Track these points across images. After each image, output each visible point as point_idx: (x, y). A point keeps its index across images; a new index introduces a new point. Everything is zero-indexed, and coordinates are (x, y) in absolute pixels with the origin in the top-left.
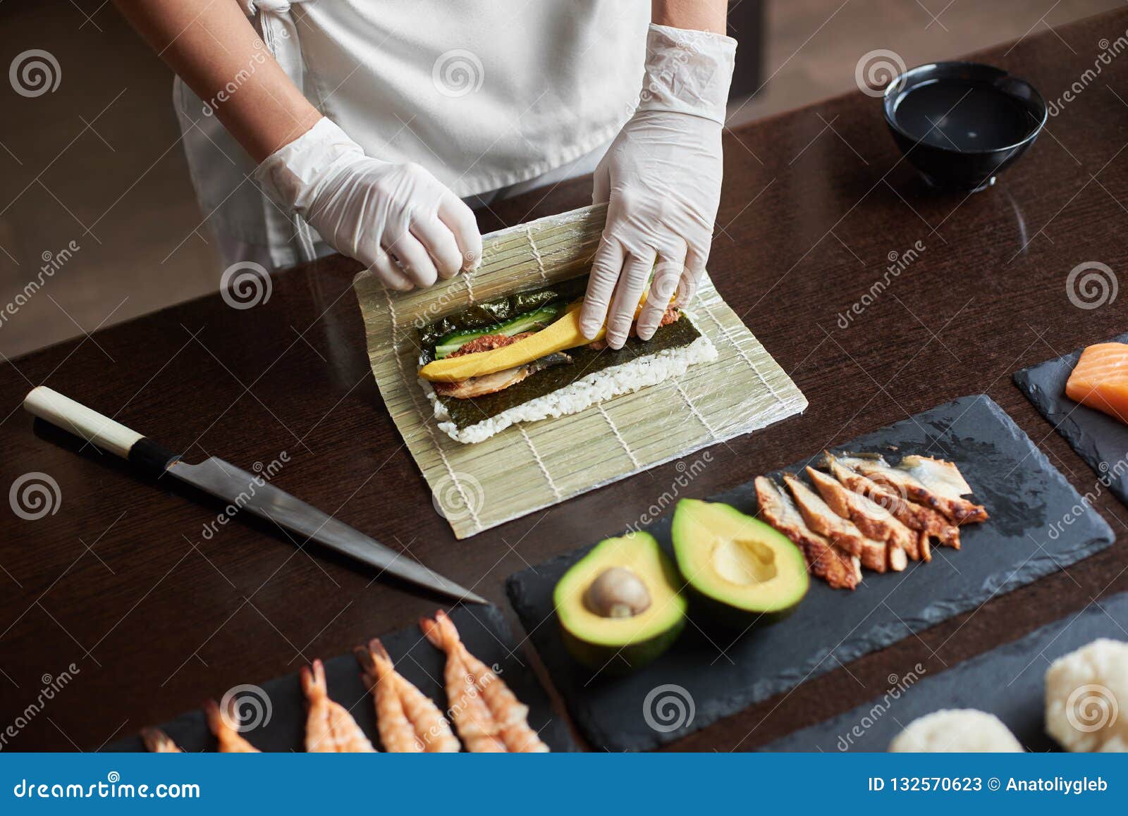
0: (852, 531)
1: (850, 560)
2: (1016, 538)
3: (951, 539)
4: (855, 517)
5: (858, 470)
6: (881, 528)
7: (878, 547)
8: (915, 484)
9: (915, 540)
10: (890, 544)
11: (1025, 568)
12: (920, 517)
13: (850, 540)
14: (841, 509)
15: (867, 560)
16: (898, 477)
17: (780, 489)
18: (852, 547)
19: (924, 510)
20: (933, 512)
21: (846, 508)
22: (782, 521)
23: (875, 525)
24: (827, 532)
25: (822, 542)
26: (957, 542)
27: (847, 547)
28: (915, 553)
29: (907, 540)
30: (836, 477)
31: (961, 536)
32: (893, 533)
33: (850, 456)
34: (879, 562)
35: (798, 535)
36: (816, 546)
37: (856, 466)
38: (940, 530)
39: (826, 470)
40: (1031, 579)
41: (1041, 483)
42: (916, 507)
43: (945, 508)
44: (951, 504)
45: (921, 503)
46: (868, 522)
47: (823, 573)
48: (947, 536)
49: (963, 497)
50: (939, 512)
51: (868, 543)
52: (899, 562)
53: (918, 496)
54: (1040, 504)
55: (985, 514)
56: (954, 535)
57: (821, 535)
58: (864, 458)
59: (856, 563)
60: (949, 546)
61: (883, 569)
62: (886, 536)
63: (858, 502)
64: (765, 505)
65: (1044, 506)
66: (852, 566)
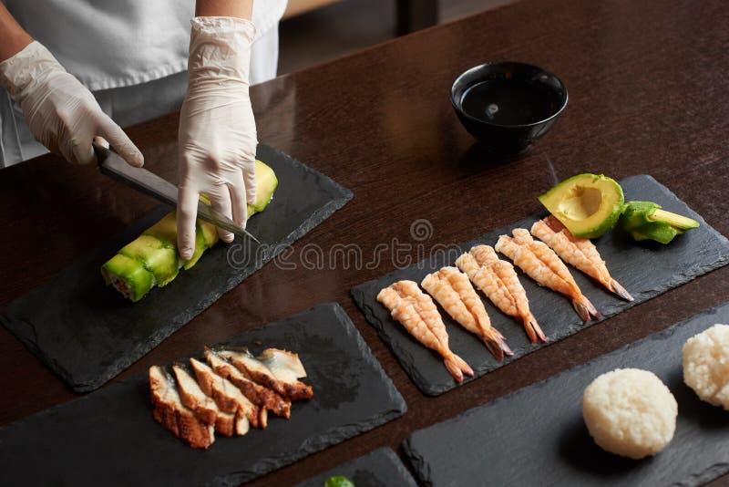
0: (212, 406)
1: (207, 428)
2: (332, 410)
3: (284, 411)
4: (215, 395)
5: (230, 360)
6: (232, 403)
7: (228, 418)
8: (264, 371)
9: (256, 413)
10: (237, 416)
11: (334, 432)
12: (261, 396)
13: (209, 413)
14: (207, 389)
15: (219, 428)
16: (253, 365)
17: (168, 375)
18: (208, 418)
19: (266, 390)
20: (272, 392)
21: (210, 388)
22: (164, 398)
23: (227, 402)
24: (193, 406)
25: (190, 414)
26: (288, 414)
27: (205, 418)
28: (255, 422)
29: (250, 412)
30: (210, 365)
31: (292, 409)
32: (239, 408)
33: (226, 350)
34: (227, 429)
35: (173, 409)
36: (185, 417)
37: (228, 356)
38: (275, 405)
39: (204, 360)
40: (338, 441)
41: (360, 369)
42: (260, 388)
43: (281, 389)
44: (285, 386)
45: (265, 386)
46: (223, 399)
47: (186, 437)
48: (280, 409)
49: (299, 379)
50: (276, 392)
51: (221, 415)
52: (243, 428)
53: (264, 380)
54: (355, 384)
55: (311, 393)
56: (286, 408)
57: (190, 409)
58: (235, 351)
59: (212, 430)
60: (282, 416)
61: (231, 434)
62: (235, 410)
63: (219, 384)
64: (154, 387)
65: (358, 385)
66: (208, 432)
